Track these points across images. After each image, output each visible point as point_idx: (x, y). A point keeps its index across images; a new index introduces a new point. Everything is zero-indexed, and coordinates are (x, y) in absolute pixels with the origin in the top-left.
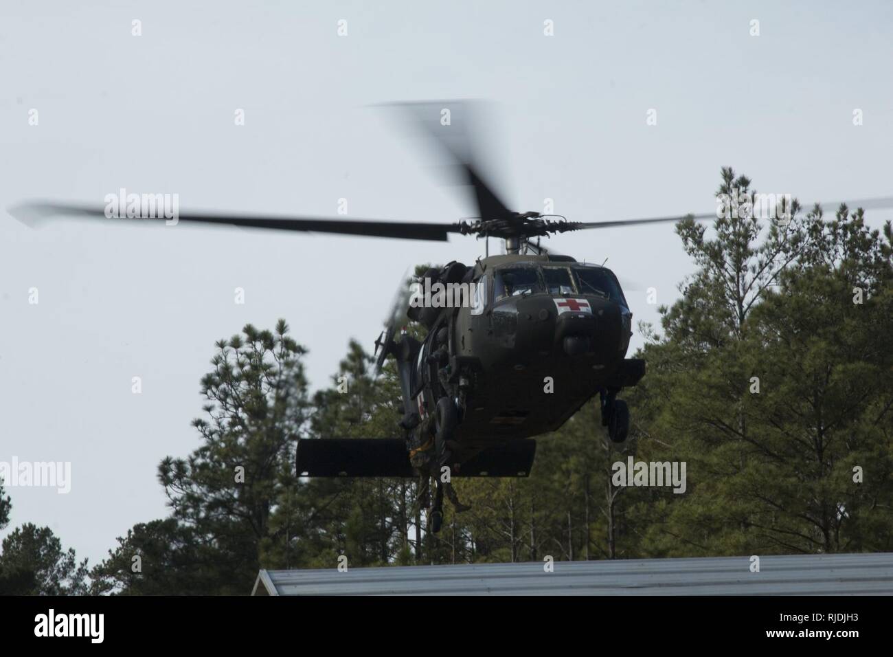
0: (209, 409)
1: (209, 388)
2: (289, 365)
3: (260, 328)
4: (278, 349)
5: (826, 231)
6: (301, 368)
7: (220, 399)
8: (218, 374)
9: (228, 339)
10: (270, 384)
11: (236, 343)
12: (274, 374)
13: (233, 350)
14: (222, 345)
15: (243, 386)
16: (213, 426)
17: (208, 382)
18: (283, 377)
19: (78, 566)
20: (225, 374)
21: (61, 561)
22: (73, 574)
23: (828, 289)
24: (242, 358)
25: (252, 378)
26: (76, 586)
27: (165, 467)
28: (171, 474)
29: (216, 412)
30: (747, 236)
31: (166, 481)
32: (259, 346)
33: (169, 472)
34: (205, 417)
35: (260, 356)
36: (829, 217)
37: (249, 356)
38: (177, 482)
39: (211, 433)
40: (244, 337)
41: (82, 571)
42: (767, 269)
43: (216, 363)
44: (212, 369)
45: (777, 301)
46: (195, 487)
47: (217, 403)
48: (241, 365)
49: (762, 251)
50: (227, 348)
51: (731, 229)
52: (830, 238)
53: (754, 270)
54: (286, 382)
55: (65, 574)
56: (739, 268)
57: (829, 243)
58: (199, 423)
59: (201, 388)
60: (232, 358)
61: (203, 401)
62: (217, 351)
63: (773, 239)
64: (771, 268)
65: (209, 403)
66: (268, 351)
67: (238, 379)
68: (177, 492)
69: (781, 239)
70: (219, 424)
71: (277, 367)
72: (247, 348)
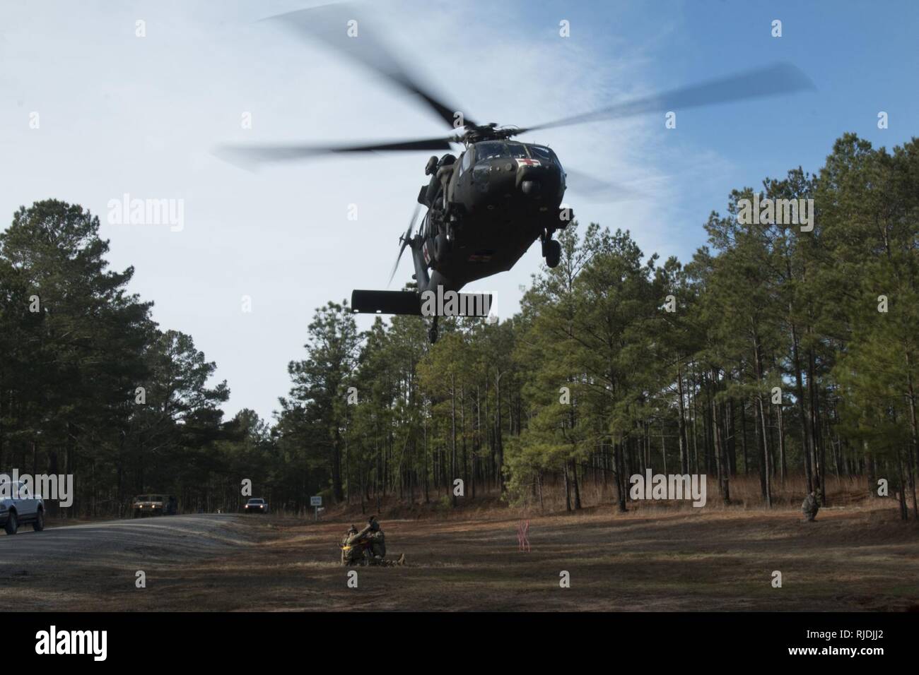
0: (311, 339)
1: (311, 329)
2: (348, 320)
3: (335, 302)
4: (343, 312)
5: (610, 241)
6: (353, 321)
7: (317, 335)
8: (316, 323)
9: (321, 307)
10: (339, 328)
11: (324, 310)
12: (341, 324)
13: (323, 313)
14: (317, 310)
15: (327, 328)
16: (313, 347)
17: (311, 327)
18: (345, 325)
19: (265, 425)
20: (319, 324)
21: (258, 424)
22: (263, 428)
23: (617, 264)
24: (327, 316)
25: (331, 324)
26: (264, 433)
27: (291, 367)
28: (294, 369)
29: (314, 341)
30: (573, 242)
31: (291, 372)
32: (334, 310)
33: (293, 368)
34: (310, 343)
35: (335, 315)
36: (612, 234)
37: (330, 315)
38: (296, 373)
39: (312, 351)
40: (328, 306)
41: (267, 427)
42: (583, 258)
43: (315, 318)
44: (313, 321)
45: (592, 270)
46: (304, 373)
47: (315, 337)
48: (326, 319)
49: (581, 249)
50: (320, 312)
51: (565, 239)
52: (613, 244)
53: (577, 259)
54: (347, 327)
55: (260, 428)
56: (569, 258)
57: (612, 247)
58: (307, 346)
59: (307, 329)
60: (322, 316)
61: (309, 336)
62: (315, 313)
63: (587, 243)
64: (585, 258)
65: (311, 337)
66: (339, 313)
67: (325, 326)
68: (296, 377)
69: (591, 243)
70: (316, 346)
71: (342, 320)
72: (329, 312)
